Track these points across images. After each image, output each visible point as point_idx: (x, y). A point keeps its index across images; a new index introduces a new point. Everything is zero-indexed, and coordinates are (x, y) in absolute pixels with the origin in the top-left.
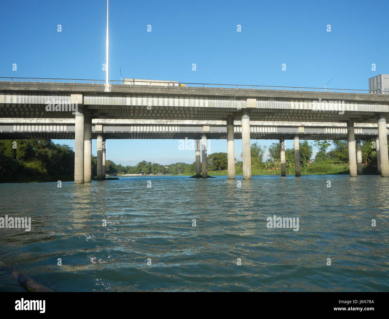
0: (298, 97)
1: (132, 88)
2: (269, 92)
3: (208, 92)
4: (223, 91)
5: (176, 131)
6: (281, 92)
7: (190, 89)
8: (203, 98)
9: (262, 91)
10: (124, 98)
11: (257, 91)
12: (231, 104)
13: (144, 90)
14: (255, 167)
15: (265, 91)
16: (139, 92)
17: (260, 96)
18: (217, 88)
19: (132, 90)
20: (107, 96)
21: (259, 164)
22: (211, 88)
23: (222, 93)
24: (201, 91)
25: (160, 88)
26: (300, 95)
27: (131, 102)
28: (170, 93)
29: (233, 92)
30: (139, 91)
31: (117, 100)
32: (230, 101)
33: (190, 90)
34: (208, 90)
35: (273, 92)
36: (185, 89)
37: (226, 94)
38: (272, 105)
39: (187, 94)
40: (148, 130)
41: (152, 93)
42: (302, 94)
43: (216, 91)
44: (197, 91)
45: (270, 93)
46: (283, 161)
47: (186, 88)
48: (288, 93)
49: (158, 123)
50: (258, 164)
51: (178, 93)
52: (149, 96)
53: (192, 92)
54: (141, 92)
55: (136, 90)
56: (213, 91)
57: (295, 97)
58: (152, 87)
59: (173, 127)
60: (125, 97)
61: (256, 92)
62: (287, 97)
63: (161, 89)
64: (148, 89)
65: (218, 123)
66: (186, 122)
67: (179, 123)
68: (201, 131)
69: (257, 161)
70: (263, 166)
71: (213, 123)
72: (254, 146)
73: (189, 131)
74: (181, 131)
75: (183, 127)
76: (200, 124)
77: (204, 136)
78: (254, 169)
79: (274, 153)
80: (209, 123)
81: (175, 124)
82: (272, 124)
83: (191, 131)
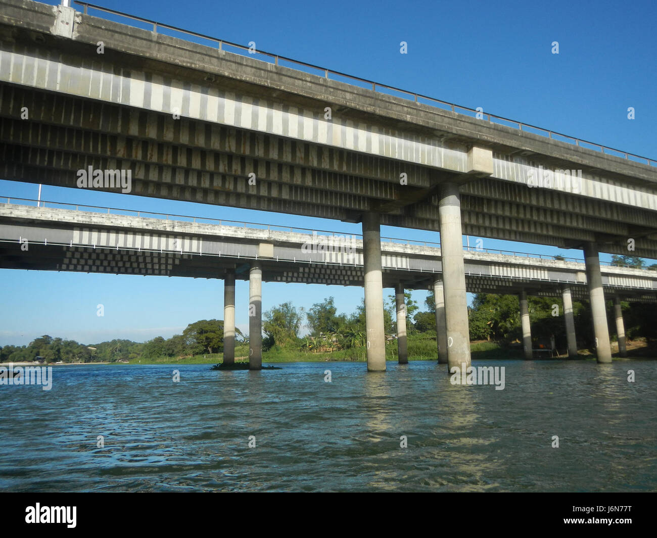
0: (578, 160)
1: (159, 43)
2: (522, 137)
3: (385, 108)
4: (422, 114)
5: (194, 250)
6: (545, 143)
7: (340, 88)
8: (366, 125)
9: (508, 133)
10: (122, 78)
11: (497, 130)
12: (433, 156)
13: (199, 61)
14: (286, 347)
15: (515, 134)
16: (184, 64)
17: (504, 143)
18: (409, 103)
19: (159, 50)
20: (55, 58)
21: (294, 341)
22: (395, 99)
23: (421, 117)
24: (368, 101)
25: (252, 67)
26: (580, 157)
27: (147, 95)
28: (283, 88)
29: (446, 120)
30: (185, 60)
31: (96, 82)
32: (431, 147)
33: (341, 92)
34: (387, 102)
35: (530, 139)
36: (326, 86)
37: (431, 124)
38: (522, 176)
39: (333, 101)
40: (121, 244)
41: (226, 74)
42: (584, 155)
43: (406, 109)
44: (357, 100)
45: (523, 139)
46: (403, 332)
47: (329, 84)
48: (558, 146)
49: (150, 227)
50: (291, 341)
51: (307, 92)
52: (209, 90)
53: (346, 99)
54: (189, 65)
55: (173, 54)
56: (399, 108)
57: (572, 161)
58: (227, 58)
59: (187, 242)
60: (127, 75)
61: (495, 131)
62: (558, 156)
63: (253, 70)
64: (214, 61)
65: (293, 238)
66: (220, 230)
67: (203, 231)
68: (254, 256)
69: (289, 336)
70: (302, 345)
71: (283, 238)
72: (285, 309)
73: (226, 254)
74: (207, 253)
75: (212, 242)
76: (252, 238)
77: (256, 269)
78: (284, 351)
79: (316, 322)
80: (273, 236)
81: (193, 232)
82: (401, 250)
83: (229, 254)
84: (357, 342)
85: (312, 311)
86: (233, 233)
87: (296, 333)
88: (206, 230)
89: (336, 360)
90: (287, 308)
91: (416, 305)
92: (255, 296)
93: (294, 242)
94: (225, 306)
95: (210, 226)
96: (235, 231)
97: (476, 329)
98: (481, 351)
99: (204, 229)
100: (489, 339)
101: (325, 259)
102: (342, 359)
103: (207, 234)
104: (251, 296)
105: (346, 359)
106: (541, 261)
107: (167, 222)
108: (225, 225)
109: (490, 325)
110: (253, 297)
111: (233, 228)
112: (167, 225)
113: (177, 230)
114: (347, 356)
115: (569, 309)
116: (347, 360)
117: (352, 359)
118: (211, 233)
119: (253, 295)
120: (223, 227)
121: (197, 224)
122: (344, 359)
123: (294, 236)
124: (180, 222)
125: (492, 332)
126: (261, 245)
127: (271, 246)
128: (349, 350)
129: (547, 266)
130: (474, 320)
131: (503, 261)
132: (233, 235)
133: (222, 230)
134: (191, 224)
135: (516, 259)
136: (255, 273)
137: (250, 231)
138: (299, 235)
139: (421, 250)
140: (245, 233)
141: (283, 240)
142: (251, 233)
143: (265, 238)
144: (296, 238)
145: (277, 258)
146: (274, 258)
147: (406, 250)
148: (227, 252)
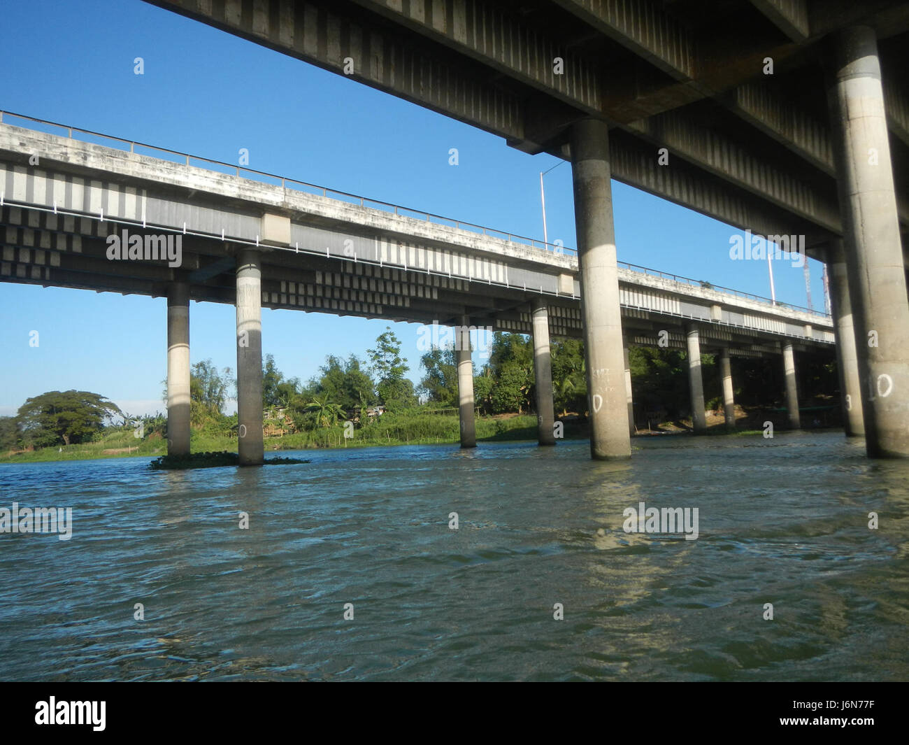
5: (130, 214)
21: (217, 420)
50: (213, 421)
65: (328, 209)
66: (187, 176)
67: (151, 173)
68: (253, 239)
69: (210, 413)
70: (231, 427)
71: (310, 207)
72: (202, 371)
73: (196, 229)
74: (158, 222)
75: (167, 202)
76: (253, 200)
77: (250, 267)
78: (201, 437)
80: (291, 201)
81: (130, 174)
82: (500, 251)
83: (204, 230)
84: (324, 419)
86: (215, 186)
87: (219, 407)
88: (158, 173)
89: (291, 448)
91: (407, 364)
92: (250, 321)
93: (330, 217)
94: (169, 346)
95: (166, 165)
96: (219, 183)
97: (504, 398)
98: (523, 429)
99: (153, 169)
100: (520, 411)
101: (380, 256)
102: (303, 445)
103: (161, 180)
104: (241, 320)
105: (309, 445)
106: (675, 286)
107: (69, 142)
108: (198, 166)
109: (524, 391)
110: (246, 322)
111: (215, 175)
112: (69, 150)
113: (93, 163)
114: (310, 441)
115: (697, 361)
116: (310, 447)
117: (318, 445)
118: (170, 179)
119: (247, 317)
120: (193, 170)
121: (138, 158)
122: (306, 446)
123: (330, 206)
124: (100, 149)
125: (526, 402)
126: (269, 219)
127: (285, 223)
128: (314, 432)
129: (683, 293)
130: (502, 384)
131: (632, 282)
132: (214, 189)
133: (190, 176)
134: (126, 156)
135: (647, 280)
136: (248, 276)
137: (247, 185)
138: (339, 205)
139: (528, 253)
140: (239, 188)
141: (310, 210)
142: (251, 190)
143: (277, 203)
144: (333, 209)
145: (297, 247)
146: (290, 246)
147: (507, 251)
148: (200, 226)
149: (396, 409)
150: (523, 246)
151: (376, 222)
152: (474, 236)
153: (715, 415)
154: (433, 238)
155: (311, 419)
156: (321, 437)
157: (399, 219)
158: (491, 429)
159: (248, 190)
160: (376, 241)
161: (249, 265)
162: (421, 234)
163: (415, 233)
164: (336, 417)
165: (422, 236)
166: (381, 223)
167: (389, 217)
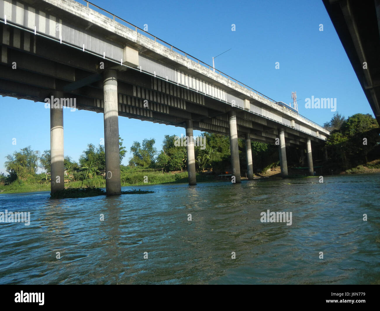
14: (27, 181)
21: (34, 176)
50: (32, 176)
59: (42, 19)
65: (157, 49)
66: (88, 14)
67: (68, 7)
68: (120, 60)
69: (30, 172)
70: (41, 179)
71: (149, 46)
72: (26, 152)
73: (90, 50)
74: (68, 42)
77: (113, 79)
78: (26, 184)
79: (47, 163)
80: (141, 41)
83: (94, 51)
84: (90, 174)
85: (44, 156)
86: (103, 23)
87: (35, 170)
90: (27, 151)
94: (51, 127)
95: (76, 4)
96: (105, 22)
97: (175, 164)
100: (182, 170)
101: (177, 80)
103: (74, 13)
109: (184, 161)
111: (103, 17)
114: (84, 185)
118: (78, 14)
120: (91, 10)
123: (158, 47)
125: (184, 166)
126: (128, 50)
127: (136, 53)
128: (85, 180)
130: (174, 158)
133: (90, 14)
135: (274, 106)
136: (111, 84)
137: (120, 26)
138: (162, 47)
139: (236, 87)
140: (115, 27)
141: (150, 48)
142: (121, 30)
143: (134, 40)
144: (160, 49)
145: (141, 68)
146: (138, 67)
147: (228, 84)
148: (92, 48)
149: (123, 169)
150: (234, 83)
151: (178, 60)
152: (216, 75)
153: (272, 170)
154: (201, 73)
155: (82, 175)
156: (89, 183)
157: (187, 60)
158: (173, 178)
159: (120, 29)
160: (176, 72)
161: (111, 78)
162: (197, 70)
163: (194, 69)
164: (95, 174)
165: (197, 71)
166: (180, 61)
167: (184, 58)
